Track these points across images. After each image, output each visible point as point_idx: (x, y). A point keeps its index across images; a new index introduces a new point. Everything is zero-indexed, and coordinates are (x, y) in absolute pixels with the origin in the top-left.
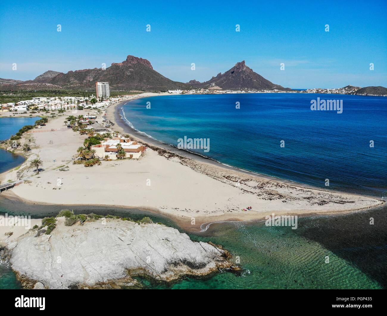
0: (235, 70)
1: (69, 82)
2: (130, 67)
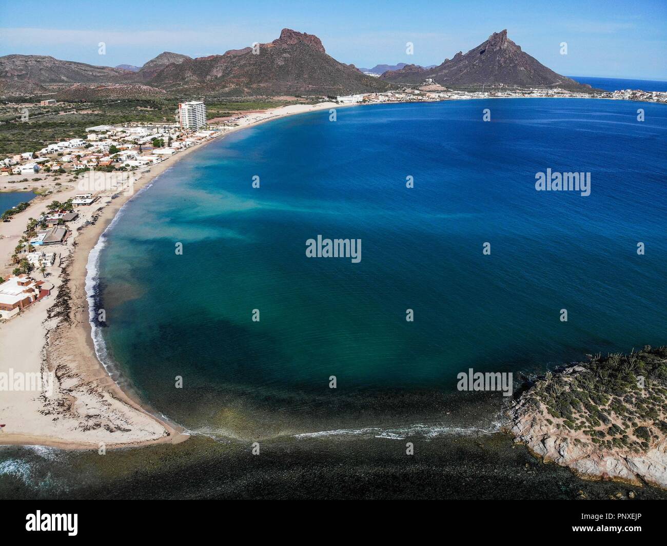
0: (487, 48)
1: (183, 79)
2: (285, 51)
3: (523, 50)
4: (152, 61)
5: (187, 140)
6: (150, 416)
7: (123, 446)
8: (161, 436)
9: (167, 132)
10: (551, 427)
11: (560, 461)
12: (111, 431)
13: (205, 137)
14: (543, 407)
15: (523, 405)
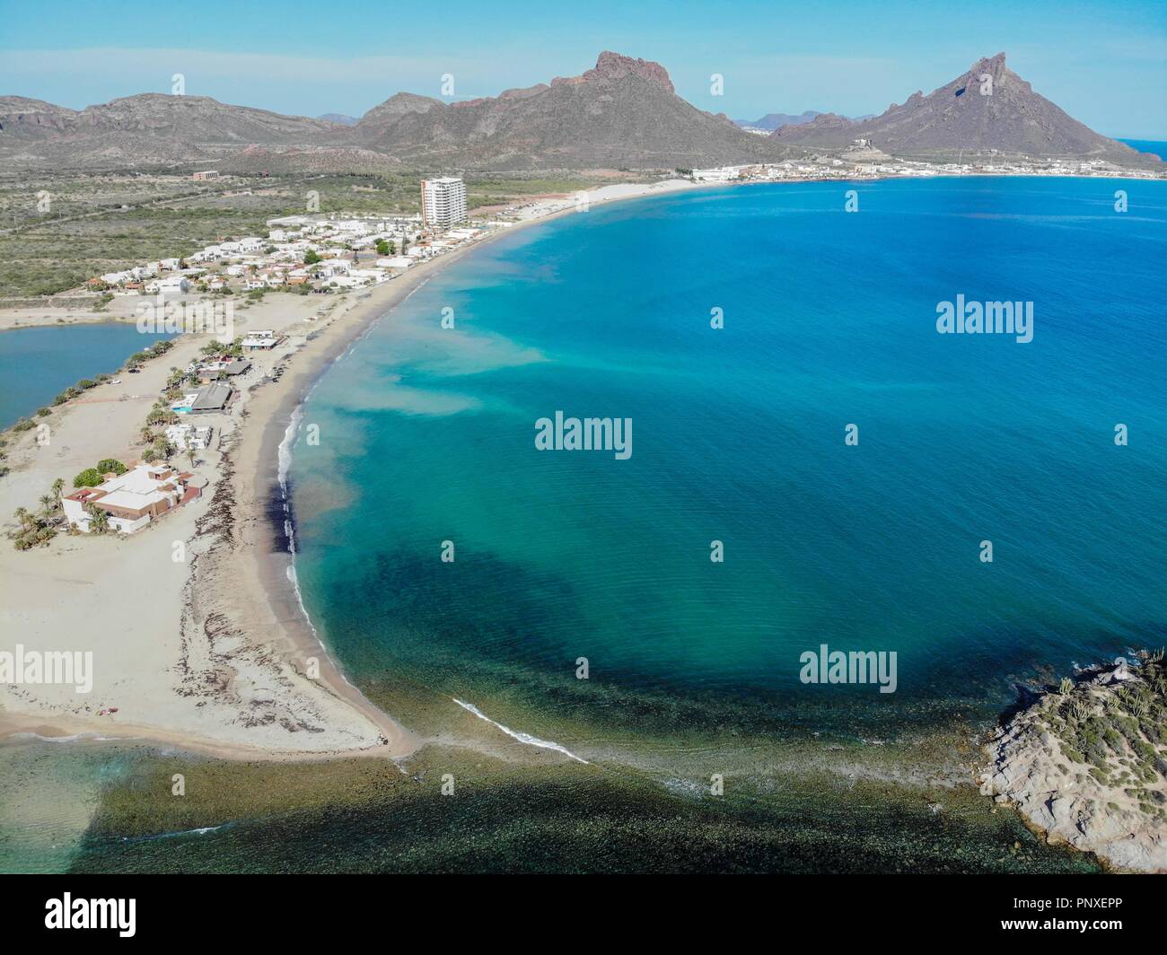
0: (968, 85)
1: (430, 139)
2: (603, 90)
3: (1034, 90)
4: (377, 108)
5: (433, 243)
6: (356, 708)
7: (310, 756)
8: (373, 743)
9: (400, 229)
10: (1065, 778)
11: (1079, 841)
12: (292, 730)
13: (464, 240)
14: (1053, 741)
15: (1016, 737)
